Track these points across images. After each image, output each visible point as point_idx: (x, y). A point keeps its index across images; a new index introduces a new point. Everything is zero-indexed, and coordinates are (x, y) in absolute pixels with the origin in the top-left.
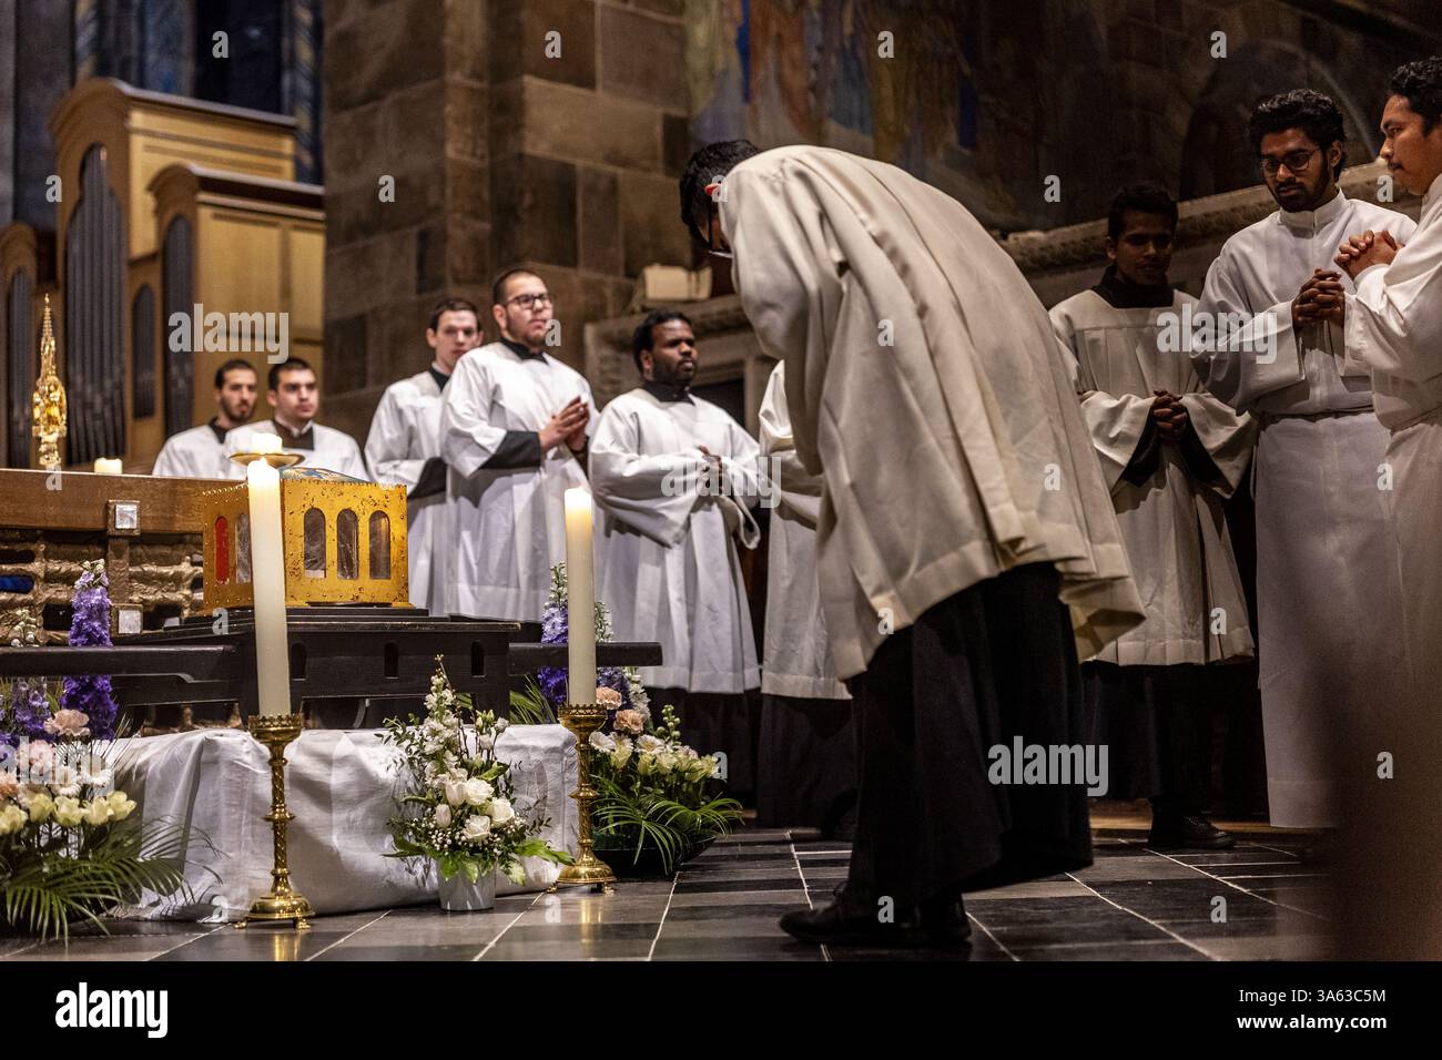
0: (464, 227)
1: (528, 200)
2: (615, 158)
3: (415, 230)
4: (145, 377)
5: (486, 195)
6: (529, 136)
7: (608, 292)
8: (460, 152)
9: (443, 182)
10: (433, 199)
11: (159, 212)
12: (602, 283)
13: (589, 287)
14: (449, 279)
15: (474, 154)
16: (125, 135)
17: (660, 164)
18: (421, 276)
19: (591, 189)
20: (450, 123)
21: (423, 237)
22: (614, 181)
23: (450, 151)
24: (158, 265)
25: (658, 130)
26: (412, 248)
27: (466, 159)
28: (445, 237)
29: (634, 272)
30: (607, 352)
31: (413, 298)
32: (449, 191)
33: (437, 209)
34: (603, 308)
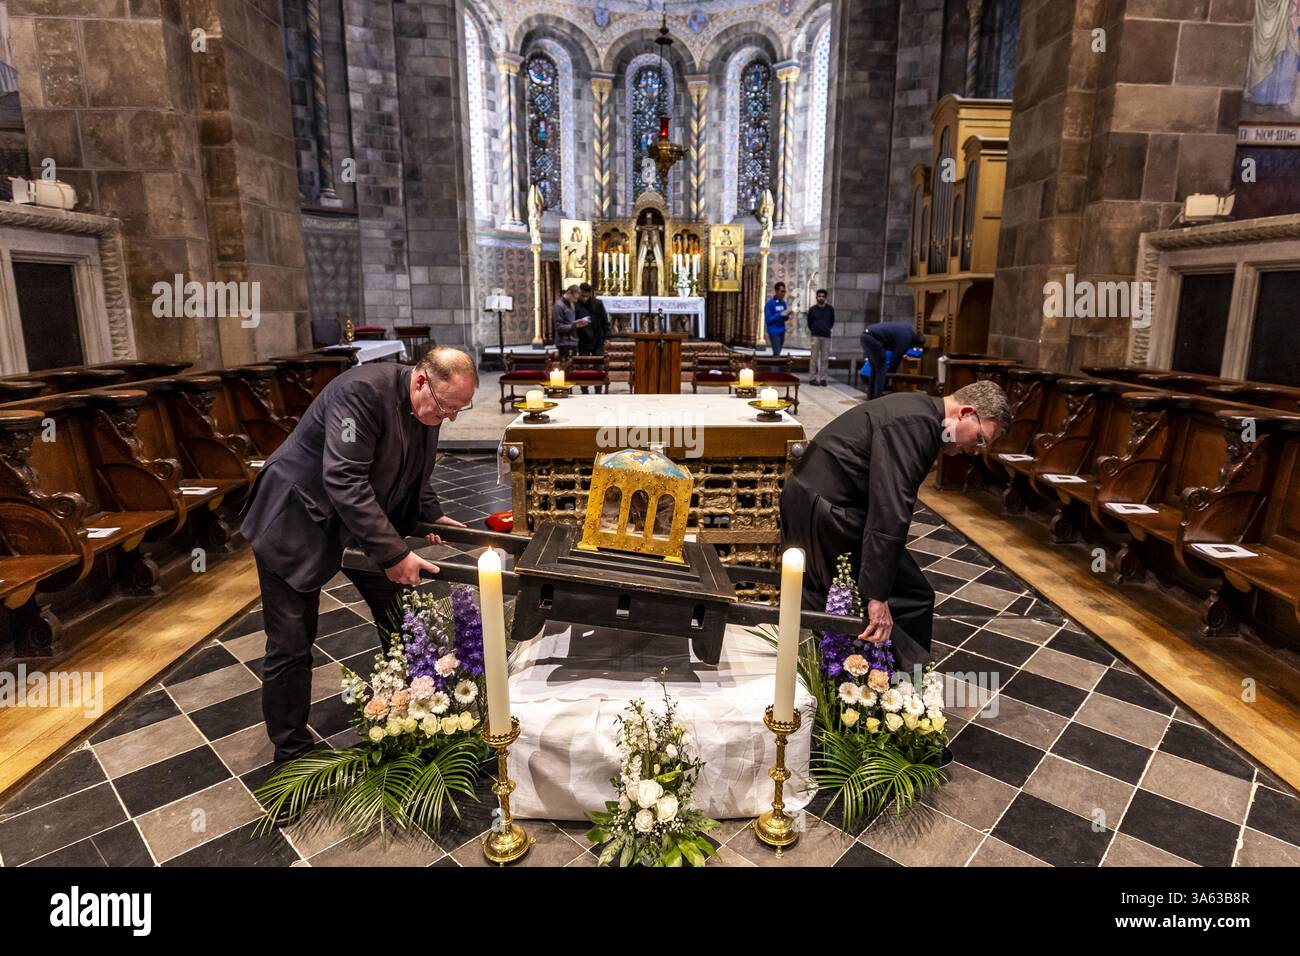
0: (1068, 179)
1: (1109, 161)
2: (1180, 126)
3: (1042, 182)
4: (956, 238)
5: (1086, 159)
6: (1115, 121)
7: (1161, 213)
8: (1070, 134)
9: (1058, 154)
10: (1053, 166)
11: (966, 159)
12: (1155, 206)
13: (1145, 210)
14: (1055, 211)
15: (1081, 135)
16: (957, 121)
17: (1215, 126)
18: (1043, 210)
19: (1157, 149)
20: (1066, 118)
21: (1046, 186)
22: (1176, 142)
23: (1065, 136)
24: (964, 185)
25: (1217, 103)
26: (1040, 193)
27: (1075, 138)
28: (1056, 187)
29: (1181, 198)
30: (1151, 250)
31: (1038, 220)
32: (1061, 160)
33: (1053, 170)
34: (1156, 222)
